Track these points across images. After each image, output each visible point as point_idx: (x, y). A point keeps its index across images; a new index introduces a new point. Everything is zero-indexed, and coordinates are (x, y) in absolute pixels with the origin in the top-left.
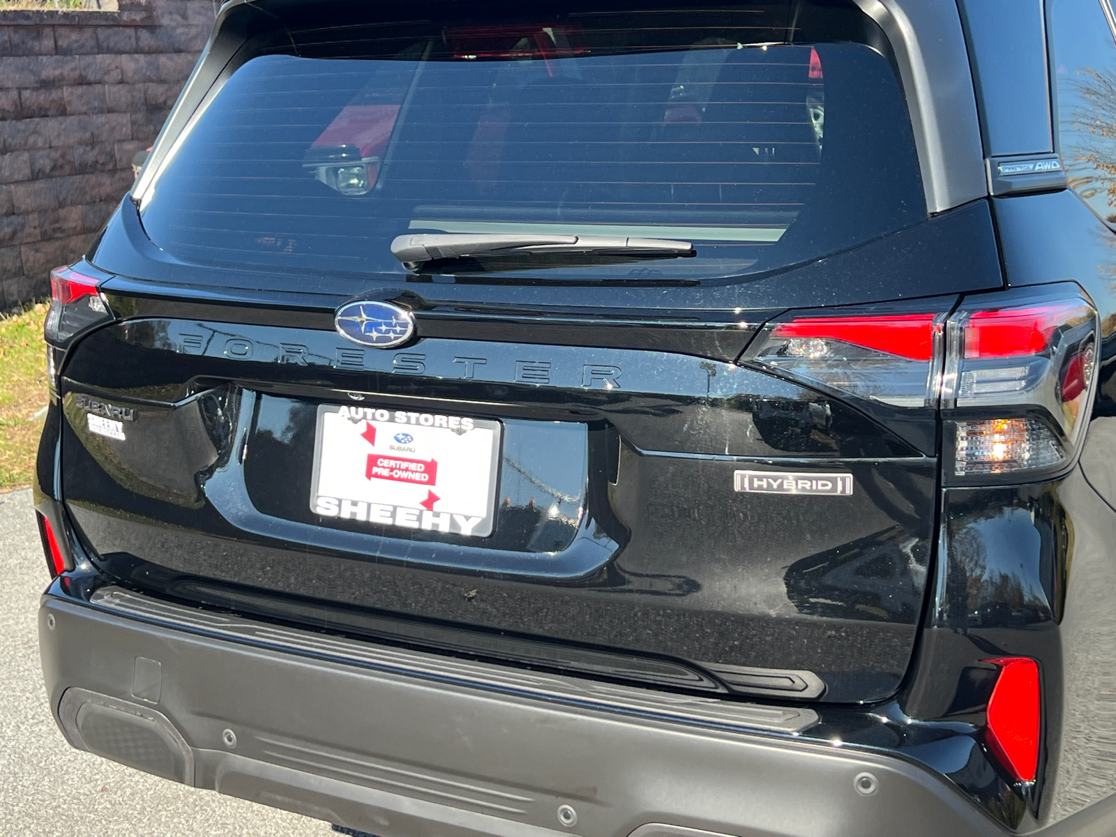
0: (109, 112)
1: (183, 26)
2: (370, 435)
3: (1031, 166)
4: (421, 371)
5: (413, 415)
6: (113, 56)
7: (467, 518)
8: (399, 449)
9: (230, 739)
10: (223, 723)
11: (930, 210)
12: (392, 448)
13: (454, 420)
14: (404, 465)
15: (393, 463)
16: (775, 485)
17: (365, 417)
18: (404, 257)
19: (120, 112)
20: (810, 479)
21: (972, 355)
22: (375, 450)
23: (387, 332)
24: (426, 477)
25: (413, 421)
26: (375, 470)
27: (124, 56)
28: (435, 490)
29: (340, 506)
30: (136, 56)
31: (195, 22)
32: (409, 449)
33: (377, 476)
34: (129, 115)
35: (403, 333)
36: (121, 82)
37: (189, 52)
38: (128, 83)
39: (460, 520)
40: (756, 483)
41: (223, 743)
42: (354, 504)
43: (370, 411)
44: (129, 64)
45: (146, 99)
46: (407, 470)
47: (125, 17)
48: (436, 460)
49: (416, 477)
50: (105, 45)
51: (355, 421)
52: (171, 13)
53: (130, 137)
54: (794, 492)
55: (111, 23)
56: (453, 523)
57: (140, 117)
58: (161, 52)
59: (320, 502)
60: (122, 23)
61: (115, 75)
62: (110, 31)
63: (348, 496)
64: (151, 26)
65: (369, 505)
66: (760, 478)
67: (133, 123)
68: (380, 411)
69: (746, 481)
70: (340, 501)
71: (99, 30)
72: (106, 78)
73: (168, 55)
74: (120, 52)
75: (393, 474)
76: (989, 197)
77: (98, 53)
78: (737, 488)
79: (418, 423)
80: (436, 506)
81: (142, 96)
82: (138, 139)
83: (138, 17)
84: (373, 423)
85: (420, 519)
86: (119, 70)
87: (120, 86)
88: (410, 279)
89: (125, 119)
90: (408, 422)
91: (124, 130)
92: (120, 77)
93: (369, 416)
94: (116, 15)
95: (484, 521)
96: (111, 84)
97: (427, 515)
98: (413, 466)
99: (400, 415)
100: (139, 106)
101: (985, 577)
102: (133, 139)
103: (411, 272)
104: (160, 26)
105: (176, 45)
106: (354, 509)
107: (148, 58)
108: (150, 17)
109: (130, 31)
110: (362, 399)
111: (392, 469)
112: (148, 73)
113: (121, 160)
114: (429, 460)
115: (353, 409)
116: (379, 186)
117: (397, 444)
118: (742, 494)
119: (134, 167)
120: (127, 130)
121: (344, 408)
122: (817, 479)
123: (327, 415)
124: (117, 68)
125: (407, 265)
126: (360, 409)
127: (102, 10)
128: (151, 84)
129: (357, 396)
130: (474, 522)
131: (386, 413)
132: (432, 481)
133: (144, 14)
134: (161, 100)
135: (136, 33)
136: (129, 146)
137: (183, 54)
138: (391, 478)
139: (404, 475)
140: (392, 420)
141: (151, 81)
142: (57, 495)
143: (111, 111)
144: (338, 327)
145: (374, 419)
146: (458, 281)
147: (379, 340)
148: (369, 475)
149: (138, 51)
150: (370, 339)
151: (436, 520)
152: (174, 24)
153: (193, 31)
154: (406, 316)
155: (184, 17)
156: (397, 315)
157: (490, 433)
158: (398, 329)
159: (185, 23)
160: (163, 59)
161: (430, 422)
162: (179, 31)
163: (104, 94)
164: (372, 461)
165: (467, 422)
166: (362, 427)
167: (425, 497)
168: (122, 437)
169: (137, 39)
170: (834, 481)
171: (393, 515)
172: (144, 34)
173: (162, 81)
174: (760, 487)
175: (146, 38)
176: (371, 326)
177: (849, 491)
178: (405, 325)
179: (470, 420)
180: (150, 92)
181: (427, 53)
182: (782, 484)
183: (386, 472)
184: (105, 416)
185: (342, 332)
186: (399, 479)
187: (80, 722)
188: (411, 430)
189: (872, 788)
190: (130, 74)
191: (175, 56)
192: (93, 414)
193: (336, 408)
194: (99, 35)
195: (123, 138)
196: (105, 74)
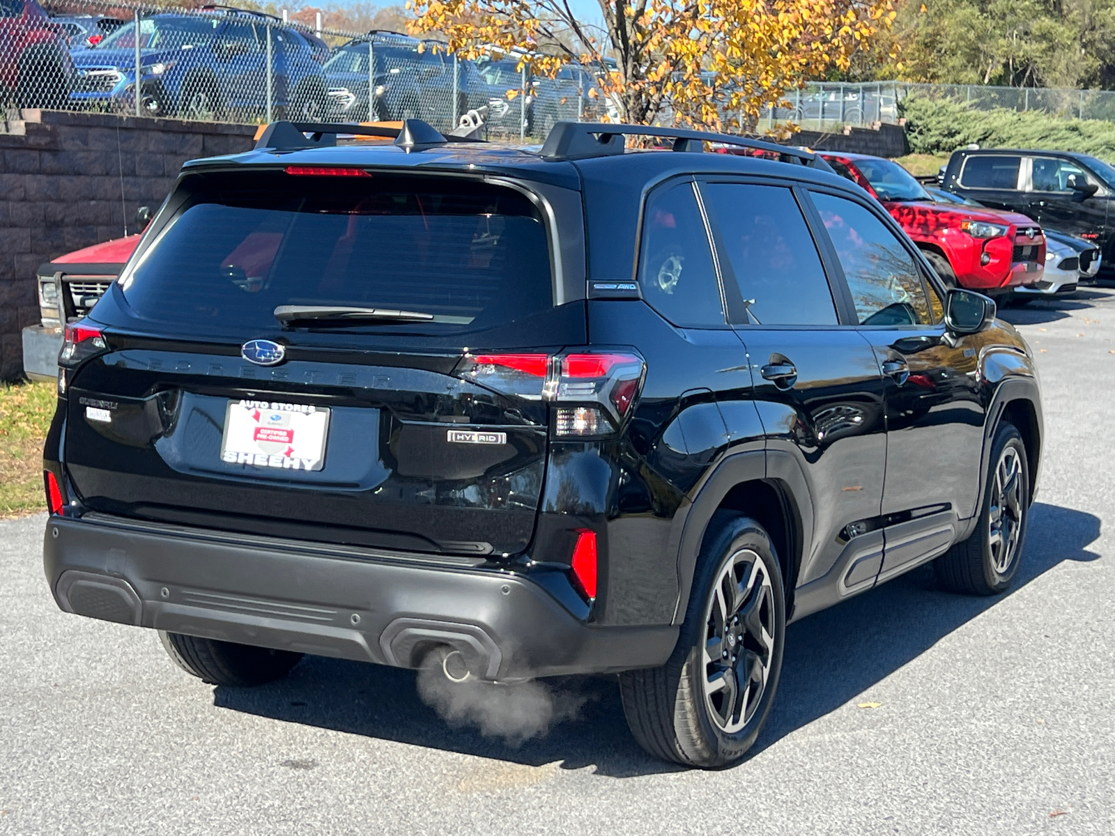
0: (11, 227)
1: (83, 151)
2: (257, 417)
3: (615, 286)
4: (288, 378)
5: (282, 405)
6: (18, 176)
7: (309, 461)
8: (273, 424)
9: (165, 594)
10: (161, 584)
11: (554, 305)
12: (269, 423)
13: (304, 407)
14: (275, 432)
15: (269, 432)
16: (468, 438)
17: (254, 407)
18: (281, 318)
19: (20, 227)
20: (485, 435)
21: (566, 375)
22: (259, 425)
23: (270, 356)
24: (287, 439)
25: (282, 408)
26: (259, 436)
27: (28, 177)
28: (291, 445)
29: (237, 456)
30: (39, 177)
31: (94, 148)
32: (279, 424)
33: (260, 439)
34: (29, 230)
35: (279, 357)
36: (24, 200)
37: (87, 175)
38: (30, 201)
39: (305, 462)
40: (459, 437)
41: (161, 597)
42: (246, 455)
43: (257, 403)
44: (32, 184)
45: (45, 216)
46: (277, 435)
47: (32, 141)
48: (294, 429)
49: (282, 439)
50: (11, 164)
51: (249, 409)
52: (73, 139)
53: (29, 251)
54: (476, 442)
55: (17, 145)
56: (302, 464)
57: (39, 232)
58: (62, 174)
59: (226, 454)
60: (28, 146)
61: (19, 193)
62: (16, 153)
63: (242, 451)
64: (54, 150)
65: (254, 456)
66: (461, 435)
67: (33, 238)
68: (263, 403)
69: (454, 436)
70: (238, 454)
71: (7, 152)
72: (11, 195)
73: (69, 178)
74: (25, 172)
75: (269, 437)
76: (586, 299)
77: (5, 172)
78: (449, 440)
79: (284, 409)
80: (292, 455)
81: (42, 212)
82: (36, 252)
83: (43, 141)
84: (259, 410)
85: (283, 462)
86: (23, 189)
87: (23, 203)
88: (283, 330)
89: (26, 233)
90: (279, 409)
91: (24, 243)
92: (23, 195)
93: (257, 406)
94: (23, 139)
95: (318, 463)
96: (14, 201)
97: (287, 460)
98: (280, 433)
99: (274, 405)
100: (39, 221)
101: (580, 502)
102: (31, 252)
103: (284, 327)
104: (64, 150)
105: (76, 169)
106: (246, 457)
107: (50, 179)
108: (54, 142)
109: (35, 154)
110: (253, 395)
111: (268, 435)
112: (49, 193)
113: (19, 270)
114: (289, 429)
115: (248, 402)
116: (267, 287)
117: (272, 421)
118: (451, 443)
119: (38, 277)
120: (26, 244)
121: (243, 402)
122: (489, 435)
123: (233, 405)
124: (21, 186)
125: (283, 323)
126: (252, 402)
127: (11, 133)
128: (51, 203)
129: (251, 392)
130: (313, 463)
131: (266, 404)
132: (290, 441)
133: (48, 139)
134: (59, 217)
135: (40, 155)
136: (28, 258)
137: (82, 177)
138: (268, 440)
139: (275, 438)
140: (270, 407)
141: (51, 199)
142: (61, 459)
143: (13, 225)
144: (243, 353)
145: (260, 407)
146: (310, 332)
147: (265, 361)
148: (255, 438)
149: (39, 172)
150: (260, 361)
151: (292, 462)
152: (75, 148)
153: (93, 156)
154: (281, 348)
155: (86, 143)
156: (276, 348)
157: (324, 414)
158: (276, 355)
159: (85, 148)
160: (63, 180)
161: (291, 408)
162: (81, 155)
163: (8, 210)
164: (258, 431)
165: (312, 408)
166: (253, 412)
167: (286, 450)
168: (109, 420)
169: (41, 161)
170: (497, 436)
171: (268, 460)
172: (47, 156)
173: (60, 200)
174: (460, 440)
175: (49, 161)
176: (261, 353)
177: (504, 442)
178: (280, 353)
179: (314, 407)
180: (49, 209)
181: (300, 207)
182: (471, 438)
183: (265, 437)
184: (99, 408)
185: (244, 356)
186: (272, 440)
187: (69, 594)
188: (280, 413)
189: (508, 593)
190: (32, 193)
191: (74, 178)
192: (90, 406)
193: (237, 401)
194: (7, 157)
195: (22, 250)
196: (10, 191)
